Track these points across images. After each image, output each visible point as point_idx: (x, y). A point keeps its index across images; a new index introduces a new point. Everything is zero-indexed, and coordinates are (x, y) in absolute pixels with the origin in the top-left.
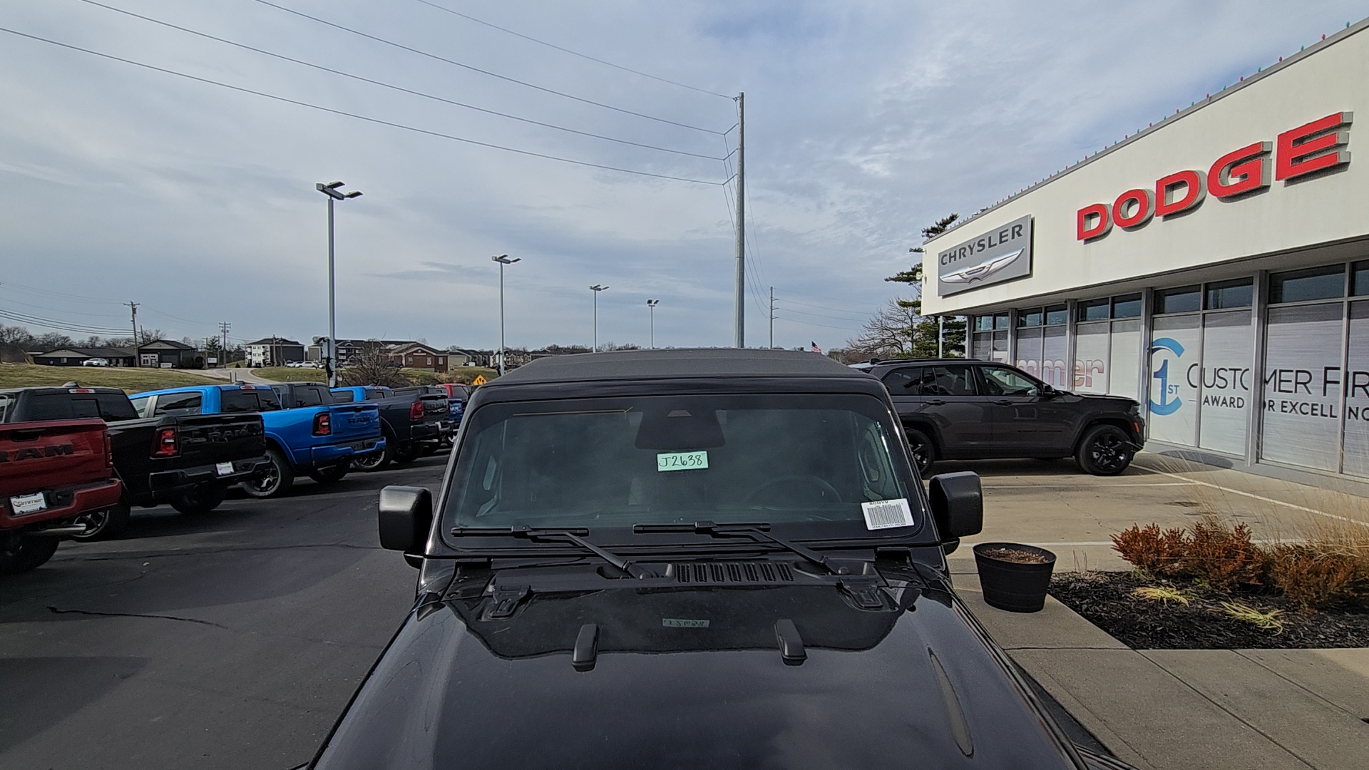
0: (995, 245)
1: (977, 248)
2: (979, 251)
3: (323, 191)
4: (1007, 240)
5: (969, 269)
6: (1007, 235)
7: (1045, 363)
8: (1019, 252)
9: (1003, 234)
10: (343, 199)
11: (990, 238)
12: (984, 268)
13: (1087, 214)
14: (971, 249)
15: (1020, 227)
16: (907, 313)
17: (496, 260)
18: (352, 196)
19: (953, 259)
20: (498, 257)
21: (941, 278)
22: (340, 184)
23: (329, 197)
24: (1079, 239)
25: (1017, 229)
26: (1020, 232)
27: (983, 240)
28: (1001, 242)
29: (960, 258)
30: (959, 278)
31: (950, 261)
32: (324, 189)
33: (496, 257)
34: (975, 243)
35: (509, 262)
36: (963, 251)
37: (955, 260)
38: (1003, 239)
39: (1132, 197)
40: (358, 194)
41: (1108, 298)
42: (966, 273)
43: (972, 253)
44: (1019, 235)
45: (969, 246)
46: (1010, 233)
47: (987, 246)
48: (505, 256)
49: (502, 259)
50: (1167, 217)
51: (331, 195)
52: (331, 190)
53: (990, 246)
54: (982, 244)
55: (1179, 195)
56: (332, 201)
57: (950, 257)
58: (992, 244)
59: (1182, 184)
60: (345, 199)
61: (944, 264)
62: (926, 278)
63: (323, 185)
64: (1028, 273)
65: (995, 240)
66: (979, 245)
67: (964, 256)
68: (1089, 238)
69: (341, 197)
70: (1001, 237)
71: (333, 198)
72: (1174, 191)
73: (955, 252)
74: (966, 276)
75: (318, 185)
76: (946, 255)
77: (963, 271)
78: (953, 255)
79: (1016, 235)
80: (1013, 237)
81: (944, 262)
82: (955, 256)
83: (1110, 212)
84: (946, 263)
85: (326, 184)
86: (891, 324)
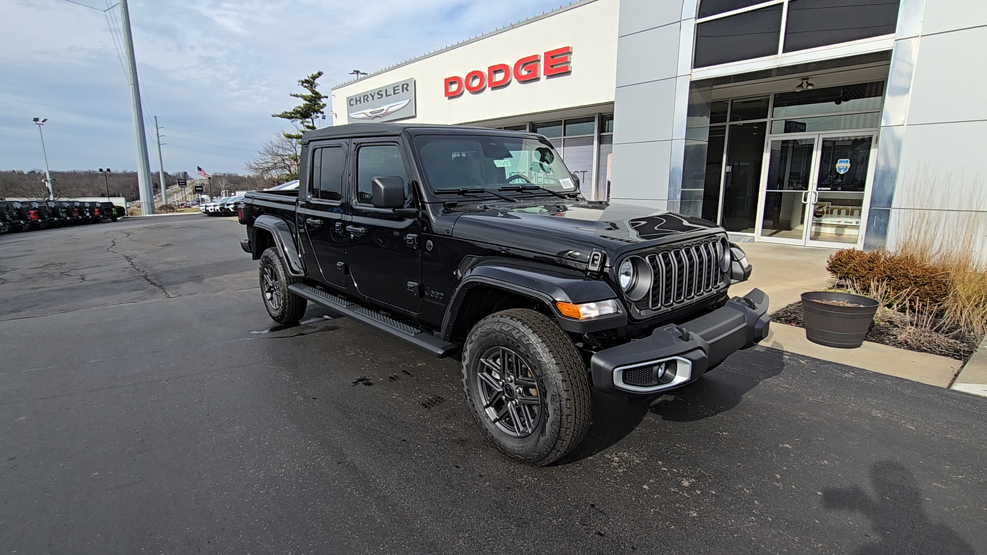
0: (390, 95)
1: (376, 96)
2: (378, 98)
4: (399, 93)
5: (371, 110)
6: (398, 89)
8: (408, 101)
9: (396, 89)
11: (386, 90)
12: (383, 110)
13: (449, 82)
14: (373, 97)
15: (408, 85)
16: (291, 144)
19: (358, 102)
21: (350, 115)
24: (446, 96)
25: (405, 86)
26: (408, 88)
27: (381, 91)
28: (394, 94)
29: (364, 102)
30: (364, 116)
31: (356, 104)
34: (375, 93)
36: (366, 97)
37: (360, 103)
38: (396, 92)
39: (475, 75)
42: (370, 113)
43: (373, 99)
44: (407, 90)
45: (371, 94)
46: (400, 88)
47: (384, 95)
50: (493, 89)
53: (387, 96)
54: (380, 94)
55: (499, 77)
57: (356, 101)
58: (388, 94)
59: (500, 71)
61: (351, 105)
62: (336, 115)
64: (414, 115)
65: (390, 92)
66: (378, 94)
67: (368, 101)
68: (451, 96)
70: (394, 90)
72: (497, 75)
73: (360, 98)
74: (370, 115)
76: (353, 99)
77: (368, 111)
78: (358, 99)
79: (405, 90)
80: (403, 91)
81: (352, 104)
82: (360, 100)
83: (463, 82)
84: (353, 105)
86: (281, 152)
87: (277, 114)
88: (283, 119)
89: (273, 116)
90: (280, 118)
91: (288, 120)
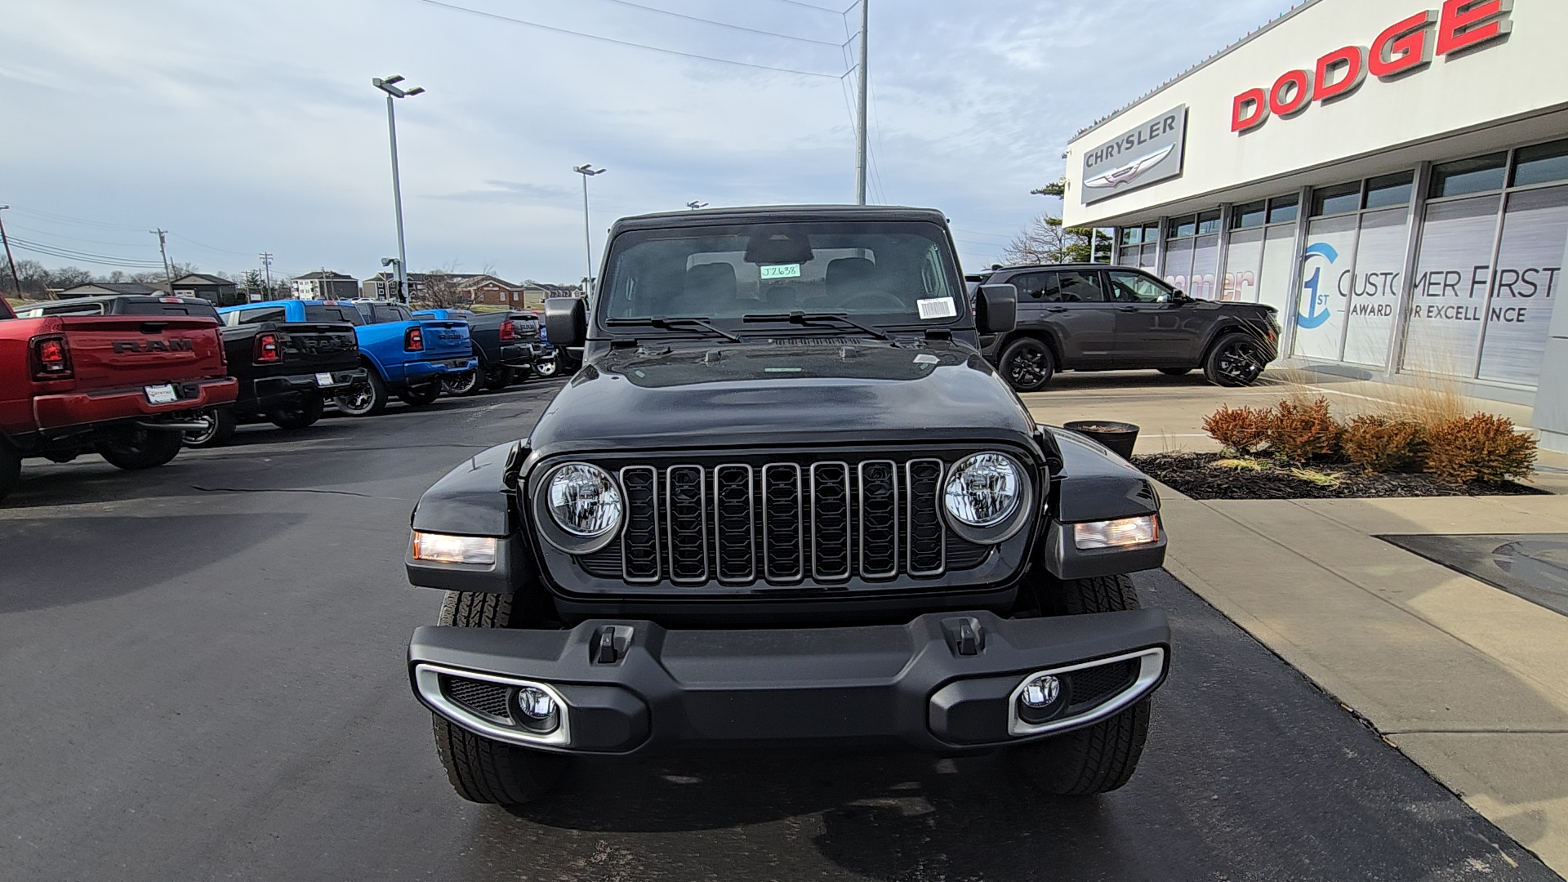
0: (1145, 141)
1: (1125, 145)
2: (1127, 149)
3: (381, 87)
4: (1157, 135)
5: (1115, 171)
6: (1158, 129)
7: (1194, 277)
8: (1169, 148)
9: (1155, 128)
10: (403, 97)
11: (1140, 133)
12: (1131, 168)
13: (1243, 101)
14: (1119, 147)
15: (1173, 118)
16: (1057, 234)
17: (578, 171)
18: (413, 93)
19: (1099, 160)
20: (580, 167)
21: (1085, 182)
22: (399, 79)
23: (387, 94)
24: (1233, 130)
25: (1169, 121)
26: (1173, 125)
27: (1132, 136)
28: (1151, 137)
29: (1107, 158)
30: (1104, 181)
31: (1096, 163)
32: (381, 85)
33: (578, 168)
34: (1123, 141)
35: (592, 173)
36: (1110, 149)
37: (1101, 161)
38: (1154, 134)
39: (1292, 79)
40: (420, 90)
41: (1265, 200)
42: (1113, 175)
43: (1119, 152)
44: (1171, 128)
45: (1117, 144)
46: (1161, 126)
47: (1136, 142)
48: (588, 166)
49: (585, 170)
50: (1326, 102)
51: (390, 92)
52: (388, 86)
53: (1139, 143)
54: (1131, 141)
55: (1340, 75)
56: (392, 99)
57: (1097, 158)
58: (1142, 139)
59: (1343, 62)
60: (406, 96)
61: (1089, 166)
62: (1069, 184)
63: (381, 80)
64: (1178, 172)
65: (1145, 135)
66: (1128, 142)
67: (1112, 155)
68: (1243, 127)
69: (401, 95)
70: (1152, 131)
71: (392, 96)
72: (1336, 72)
73: (1102, 151)
74: (1112, 179)
75: (374, 80)
76: (1092, 155)
77: (1109, 174)
78: (1099, 154)
79: (1168, 128)
80: (1164, 131)
81: (1090, 163)
82: (1101, 156)
83: (1267, 97)
84: (1092, 165)
85: (384, 79)
86: (1036, 247)
87: (1040, 189)
88: (1047, 196)
89: (1033, 193)
90: (1042, 195)
91: (1055, 196)
